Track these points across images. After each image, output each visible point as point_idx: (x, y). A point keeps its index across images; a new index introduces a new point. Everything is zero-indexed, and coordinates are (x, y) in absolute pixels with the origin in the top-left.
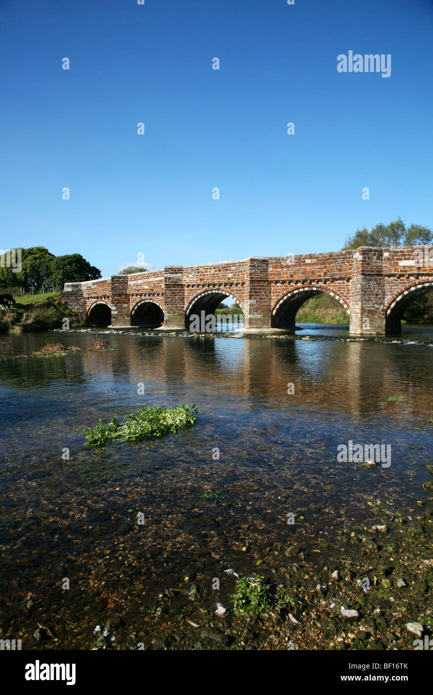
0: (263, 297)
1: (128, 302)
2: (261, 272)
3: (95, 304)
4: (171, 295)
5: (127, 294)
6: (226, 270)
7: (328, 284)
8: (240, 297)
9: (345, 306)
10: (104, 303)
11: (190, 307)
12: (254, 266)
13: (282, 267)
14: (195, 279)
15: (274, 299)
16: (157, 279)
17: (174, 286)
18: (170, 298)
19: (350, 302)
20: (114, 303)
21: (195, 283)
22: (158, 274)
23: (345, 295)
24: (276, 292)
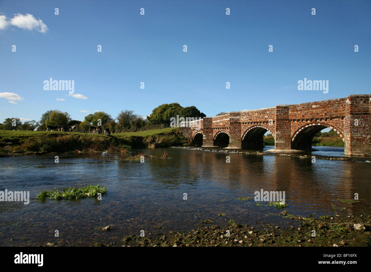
0: (285, 130)
1: (212, 133)
2: (284, 114)
3: (196, 133)
4: (233, 129)
5: (212, 128)
6: (264, 114)
7: (328, 121)
8: (272, 129)
9: (341, 136)
10: (201, 133)
11: (244, 136)
12: (279, 111)
13: (297, 111)
14: (247, 119)
15: (292, 131)
16: (227, 119)
17: (235, 123)
18: (232, 130)
19: (344, 133)
20: (205, 133)
21: (247, 122)
22: (228, 117)
23: (340, 128)
24: (294, 127)
